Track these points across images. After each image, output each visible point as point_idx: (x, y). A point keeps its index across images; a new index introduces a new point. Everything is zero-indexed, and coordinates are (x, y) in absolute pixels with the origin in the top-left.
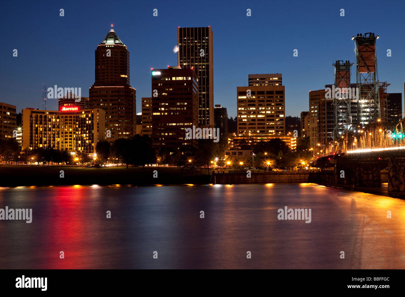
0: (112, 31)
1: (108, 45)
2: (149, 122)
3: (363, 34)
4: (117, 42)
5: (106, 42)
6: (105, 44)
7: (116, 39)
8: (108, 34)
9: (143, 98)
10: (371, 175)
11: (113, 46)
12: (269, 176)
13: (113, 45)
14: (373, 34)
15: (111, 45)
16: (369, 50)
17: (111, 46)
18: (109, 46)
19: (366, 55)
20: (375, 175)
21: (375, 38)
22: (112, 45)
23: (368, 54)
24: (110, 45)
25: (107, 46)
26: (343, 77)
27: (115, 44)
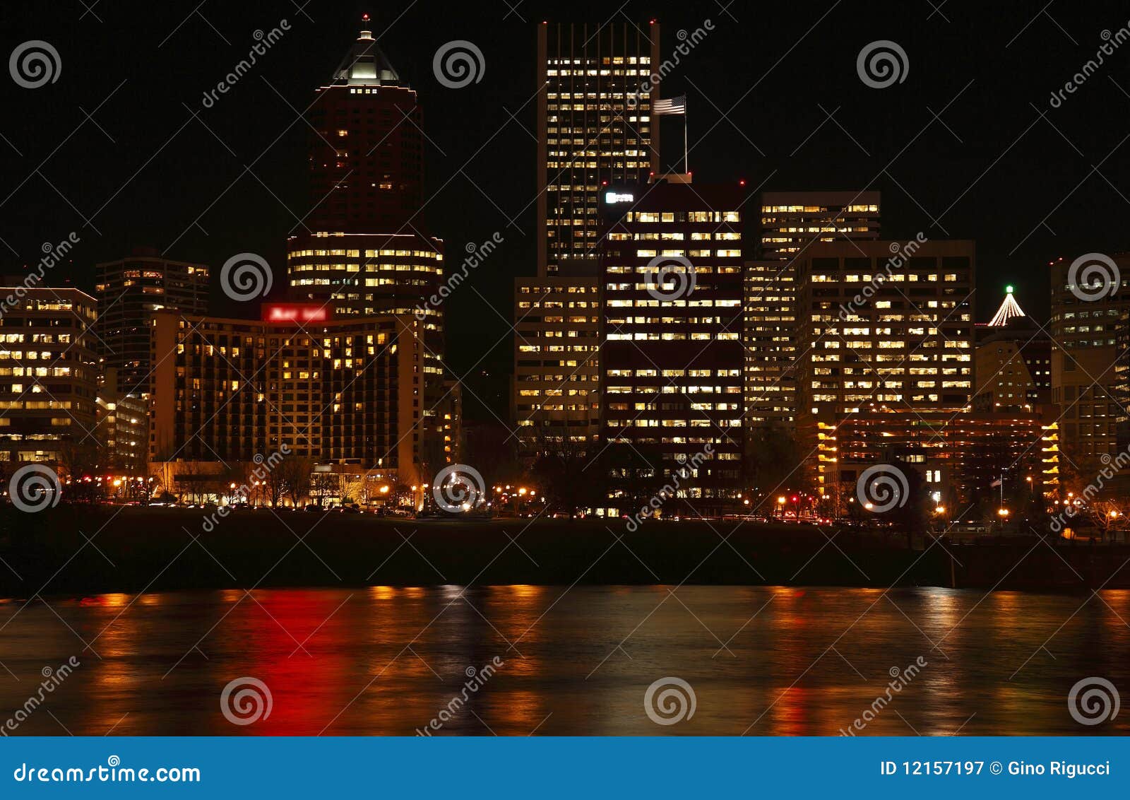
1: (356, 88)
4: (388, 76)
5: (350, 77)
11: (375, 91)
13: (375, 88)
15: (368, 88)
17: (368, 91)
18: (360, 91)
22: (371, 88)
24: (364, 88)
25: (353, 91)
27: (383, 82)
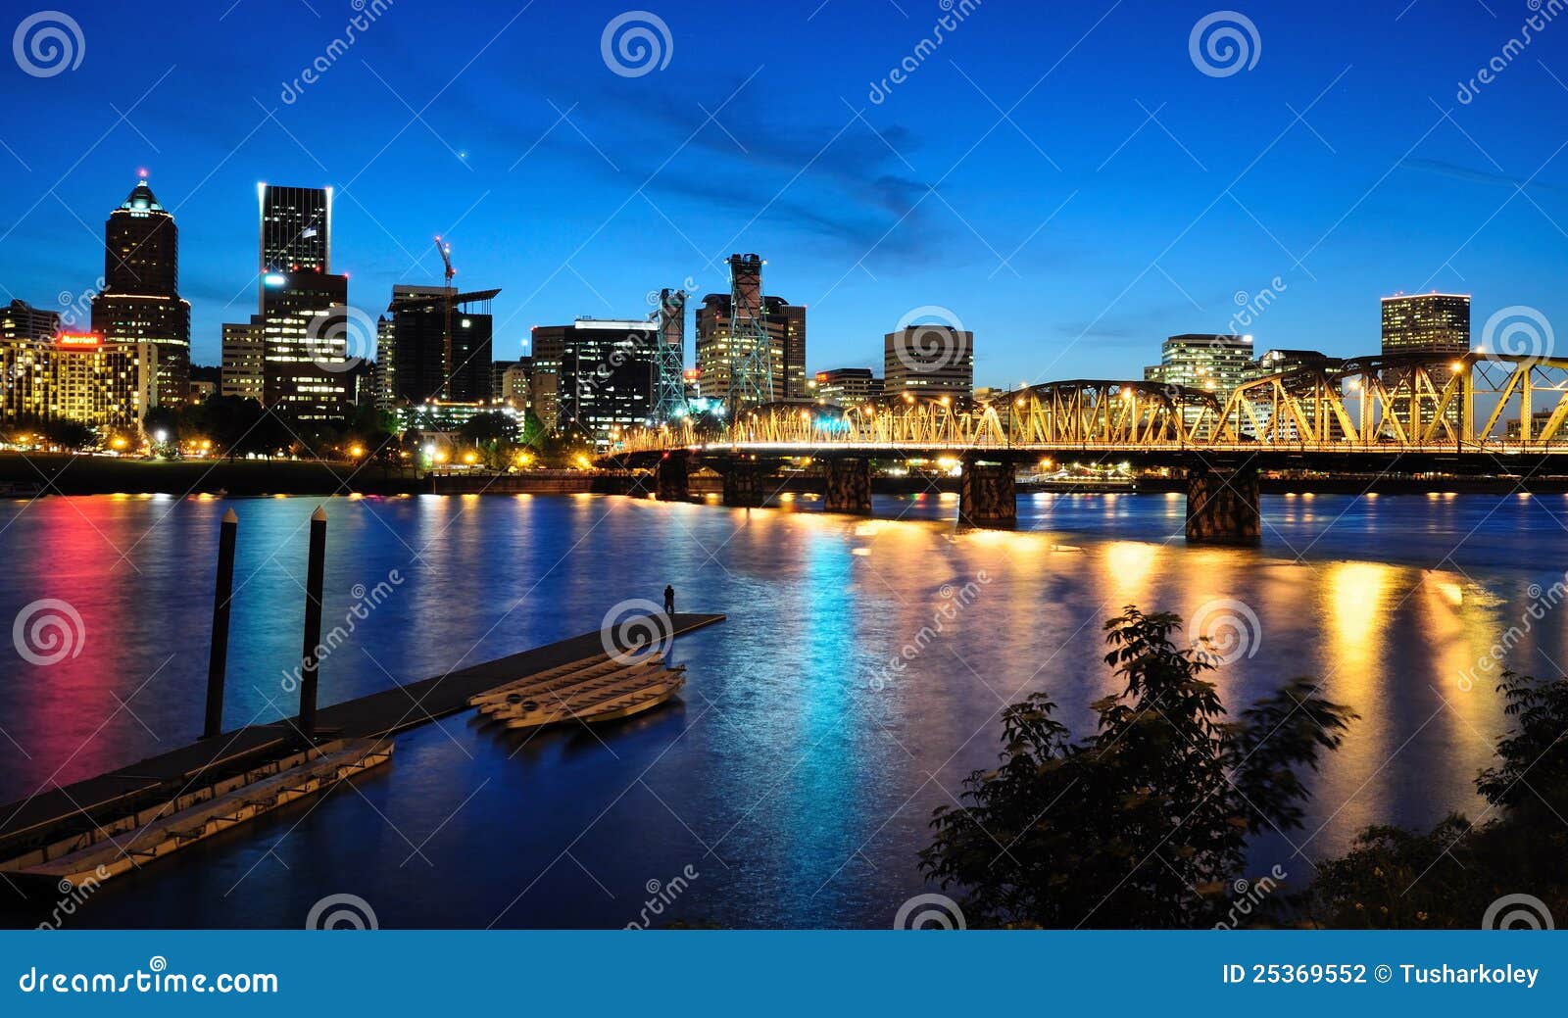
0: (143, 184)
1: (135, 213)
2: (236, 372)
3: (742, 256)
4: (155, 207)
5: (132, 207)
6: (128, 209)
7: (150, 200)
8: (135, 189)
9: (224, 325)
10: (749, 483)
11: (146, 216)
12: (527, 481)
13: (146, 213)
14: (757, 257)
15: (141, 213)
16: (753, 282)
17: (141, 215)
18: (137, 215)
19: (746, 289)
20: (755, 483)
21: (759, 265)
22: (143, 214)
23: (752, 287)
24: (139, 214)
25: (133, 215)
26: (673, 317)
27: (151, 211)
